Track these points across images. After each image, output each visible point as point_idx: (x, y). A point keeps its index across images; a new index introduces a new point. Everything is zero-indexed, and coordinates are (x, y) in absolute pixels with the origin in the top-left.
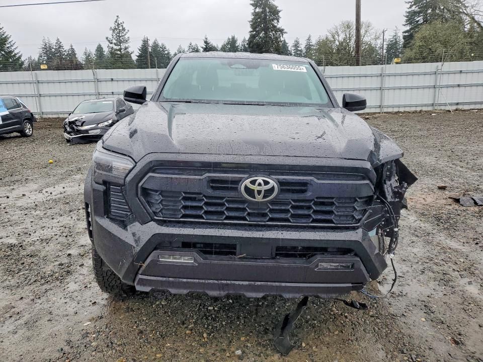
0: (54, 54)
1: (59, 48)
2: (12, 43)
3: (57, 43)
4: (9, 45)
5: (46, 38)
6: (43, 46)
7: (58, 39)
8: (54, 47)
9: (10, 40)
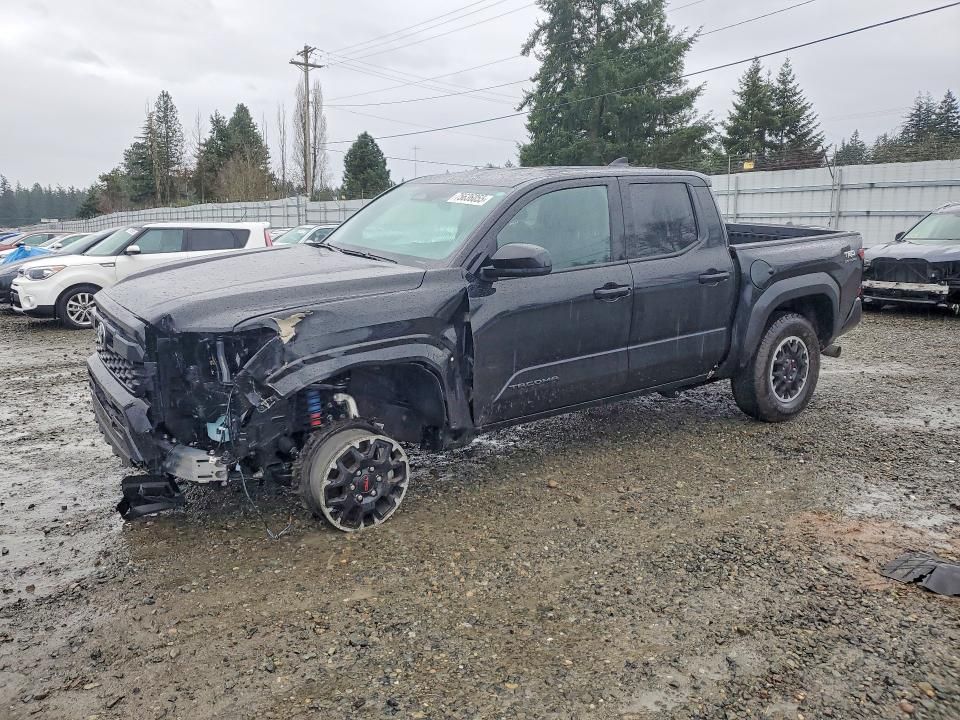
0: (932, 127)
1: (948, 111)
2: (811, 117)
3: (945, 102)
4: (804, 122)
5: (924, 94)
6: (914, 112)
7: (949, 93)
8: (938, 111)
9: (807, 113)
